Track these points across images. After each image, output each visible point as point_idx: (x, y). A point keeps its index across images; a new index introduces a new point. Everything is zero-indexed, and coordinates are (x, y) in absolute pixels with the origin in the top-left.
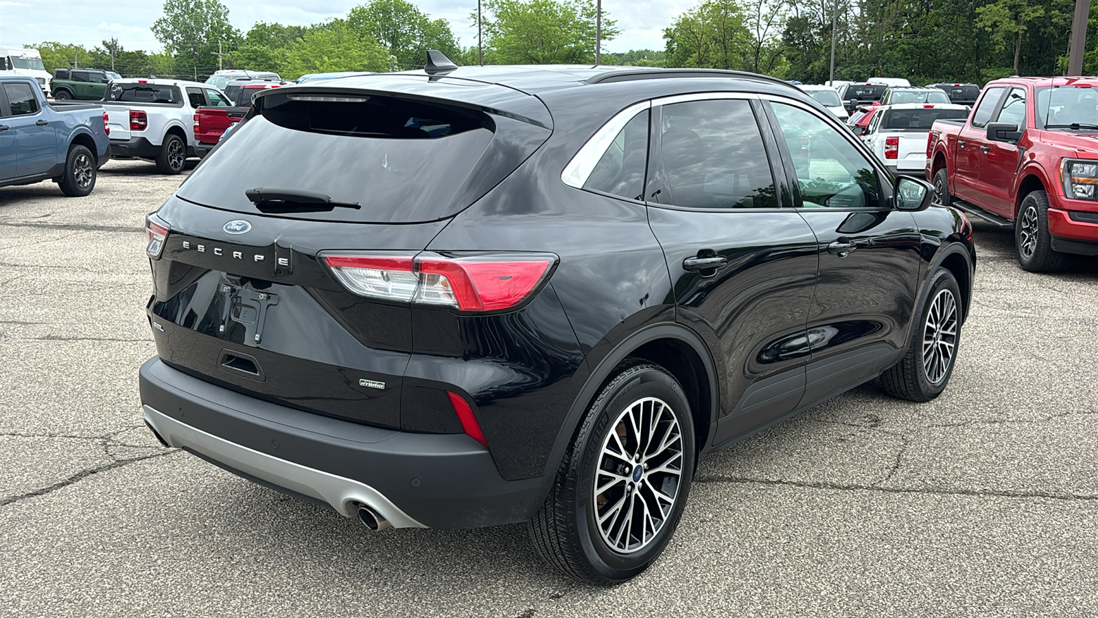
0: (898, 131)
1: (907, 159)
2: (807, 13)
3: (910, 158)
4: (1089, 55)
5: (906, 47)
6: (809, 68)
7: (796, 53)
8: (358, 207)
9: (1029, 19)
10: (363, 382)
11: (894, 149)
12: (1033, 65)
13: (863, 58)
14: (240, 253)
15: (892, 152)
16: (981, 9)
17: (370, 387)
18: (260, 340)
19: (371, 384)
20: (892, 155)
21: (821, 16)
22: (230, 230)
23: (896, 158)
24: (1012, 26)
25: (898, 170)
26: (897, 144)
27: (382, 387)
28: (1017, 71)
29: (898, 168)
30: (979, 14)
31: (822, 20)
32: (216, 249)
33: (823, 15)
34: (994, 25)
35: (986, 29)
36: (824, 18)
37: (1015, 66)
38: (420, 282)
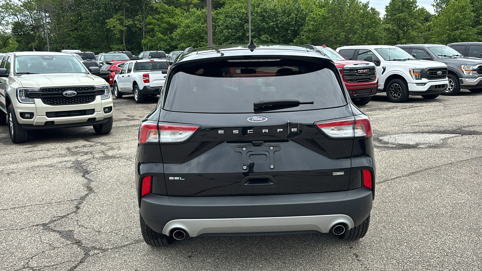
0: (148, 71)
1: (153, 83)
2: (23, 20)
3: (155, 82)
4: (153, 39)
5: (75, 36)
6: (30, 46)
7: (21, 39)
8: (312, 103)
9: (127, 25)
10: (335, 173)
11: (147, 78)
12: (130, 43)
13: (57, 41)
14: (267, 130)
15: (146, 80)
16: (108, 21)
17: (338, 175)
18: (274, 168)
19: (338, 174)
20: (147, 81)
21: (31, 21)
22: (255, 121)
23: (149, 82)
24: (121, 27)
25: (151, 87)
26: (149, 77)
27: (343, 174)
28: (125, 46)
29: (150, 86)
30: (107, 22)
31: (32, 23)
32: (248, 131)
33: (32, 21)
34: (114, 27)
35: (111, 28)
36: (33, 23)
37: (124, 44)
38: (354, 129)
